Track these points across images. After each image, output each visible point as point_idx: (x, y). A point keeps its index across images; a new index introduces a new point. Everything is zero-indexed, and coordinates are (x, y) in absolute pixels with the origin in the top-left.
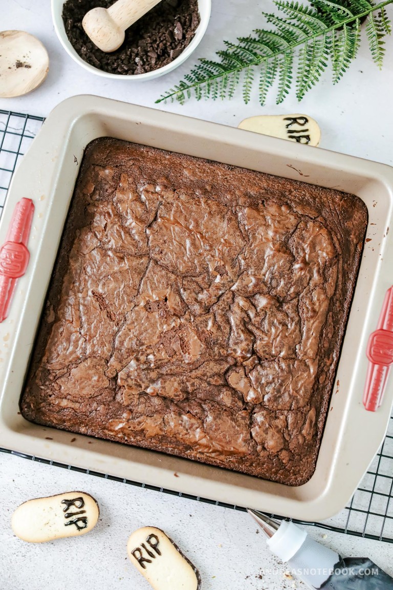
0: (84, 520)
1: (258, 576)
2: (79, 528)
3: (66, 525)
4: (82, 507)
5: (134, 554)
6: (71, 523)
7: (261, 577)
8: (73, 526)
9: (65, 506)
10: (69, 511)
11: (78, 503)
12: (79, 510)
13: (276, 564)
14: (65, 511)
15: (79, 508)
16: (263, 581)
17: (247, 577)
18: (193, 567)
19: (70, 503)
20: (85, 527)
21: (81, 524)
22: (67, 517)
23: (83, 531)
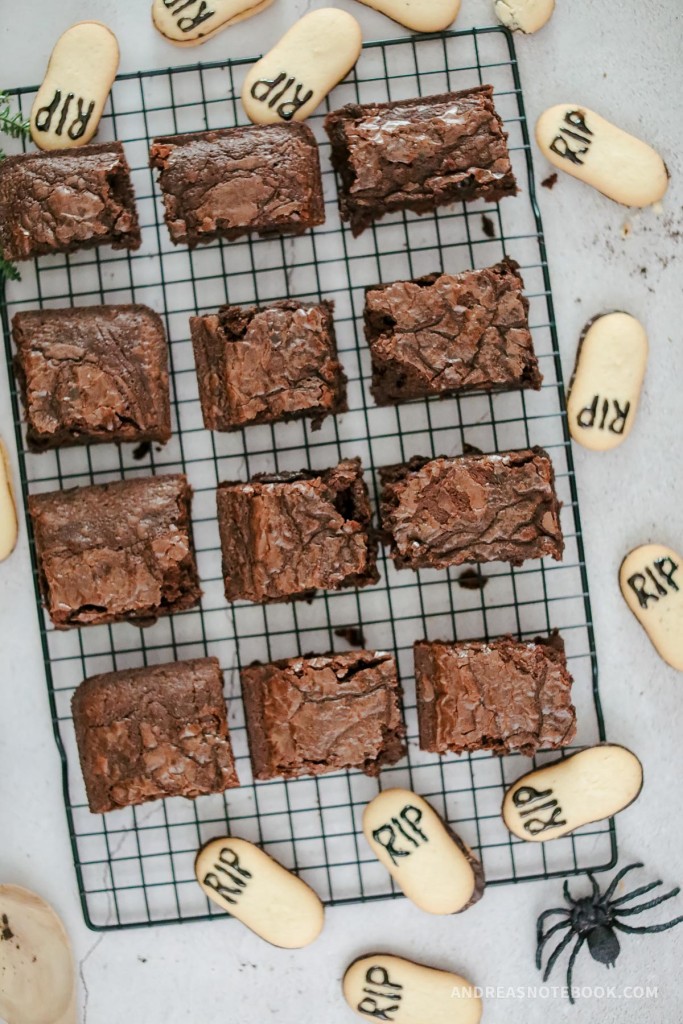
0: (660, 565)
1: (643, 274)
2: (674, 567)
3: (677, 588)
4: (641, 576)
5: (621, 431)
6: (671, 582)
7: (644, 270)
8: (675, 577)
9: (650, 601)
10: (655, 592)
11: (638, 583)
12: (648, 579)
13: (616, 254)
14: (656, 598)
15: (644, 579)
16: (648, 266)
17: (651, 290)
18: (582, 340)
19: (643, 597)
20: (669, 559)
21: (667, 568)
22: (665, 592)
23: (676, 560)
